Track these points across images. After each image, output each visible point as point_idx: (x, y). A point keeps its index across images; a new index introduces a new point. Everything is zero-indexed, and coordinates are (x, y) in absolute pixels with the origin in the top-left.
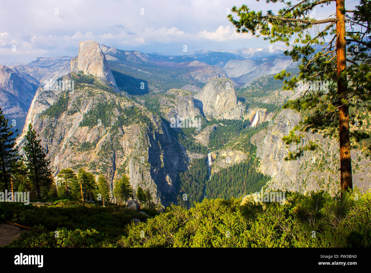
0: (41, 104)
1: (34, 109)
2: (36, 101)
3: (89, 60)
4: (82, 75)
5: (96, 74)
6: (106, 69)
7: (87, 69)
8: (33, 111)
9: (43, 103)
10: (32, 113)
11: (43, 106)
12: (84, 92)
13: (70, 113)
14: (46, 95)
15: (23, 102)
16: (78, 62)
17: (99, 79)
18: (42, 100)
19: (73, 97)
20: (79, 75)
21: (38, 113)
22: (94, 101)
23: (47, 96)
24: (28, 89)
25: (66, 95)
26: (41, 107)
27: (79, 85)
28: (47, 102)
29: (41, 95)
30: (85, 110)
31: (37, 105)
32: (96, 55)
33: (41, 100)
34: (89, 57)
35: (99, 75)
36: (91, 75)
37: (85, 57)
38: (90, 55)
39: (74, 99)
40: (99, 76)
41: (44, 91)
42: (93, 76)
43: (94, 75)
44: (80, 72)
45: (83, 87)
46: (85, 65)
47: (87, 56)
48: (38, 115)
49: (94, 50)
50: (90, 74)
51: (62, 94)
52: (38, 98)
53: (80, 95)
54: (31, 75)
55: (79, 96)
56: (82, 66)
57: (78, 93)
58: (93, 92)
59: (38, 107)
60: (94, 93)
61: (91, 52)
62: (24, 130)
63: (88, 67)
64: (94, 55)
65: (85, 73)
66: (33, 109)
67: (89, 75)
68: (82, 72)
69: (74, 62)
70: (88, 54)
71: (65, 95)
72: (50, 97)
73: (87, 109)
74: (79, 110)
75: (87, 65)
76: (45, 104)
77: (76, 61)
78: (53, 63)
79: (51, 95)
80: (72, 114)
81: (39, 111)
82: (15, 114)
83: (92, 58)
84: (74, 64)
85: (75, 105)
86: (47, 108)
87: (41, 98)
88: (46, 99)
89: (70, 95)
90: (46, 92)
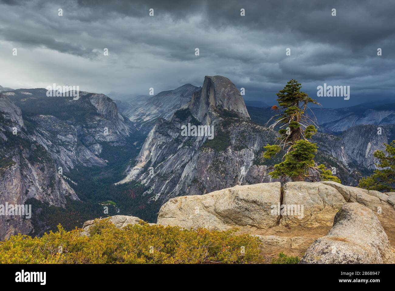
0: (161, 135)
1: (154, 140)
2: (156, 131)
7: (227, 103)
9: (163, 134)
10: (150, 143)
11: (164, 137)
14: (166, 127)
18: (163, 131)
20: (220, 109)
21: (158, 144)
22: (262, 138)
23: (168, 128)
26: (161, 138)
28: (168, 134)
29: (161, 126)
30: (253, 146)
31: (158, 136)
33: (161, 131)
34: (226, 92)
38: (227, 90)
41: (165, 123)
43: (236, 110)
50: (232, 109)
52: (158, 128)
55: (241, 131)
56: (221, 100)
58: (256, 128)
59: (158, 138)
63: (228, 101)
64: (232, 90)
65: (226, 108)
68: (222, 106)
69: (196, 96)
72: (171, 128)
73: (256, 146)
75: (226, 100)
76: (165, 136)
77: (198, 95)
80: (239, 149)
81: (159, 142)
82: (115, 142)
83: (230, 93)
84: (195, 98)
85: (239, 139)
86: (167, 139)
87: (161, 129)
88: (167, 131)
90: (167, 124)
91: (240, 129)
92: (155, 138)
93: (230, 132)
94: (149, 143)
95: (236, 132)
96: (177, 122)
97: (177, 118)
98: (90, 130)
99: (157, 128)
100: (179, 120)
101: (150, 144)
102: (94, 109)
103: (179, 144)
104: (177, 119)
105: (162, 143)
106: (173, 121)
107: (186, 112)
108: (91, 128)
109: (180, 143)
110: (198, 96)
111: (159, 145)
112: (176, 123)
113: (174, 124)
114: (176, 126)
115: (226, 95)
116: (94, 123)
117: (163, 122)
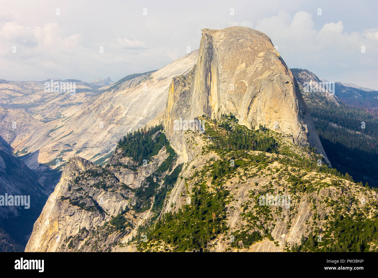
0: (76, 207)
1: (56, 223)
2: (63, 198)
3: (251, 83)
4: (232, 124)
5: (278, 127)
7: (249, 109)
8: (52, 227)
9: (82, 206)
10: (45, 233)
11: (84, 214)
12: (275, 175)
13: (241, 242)
14: (92, 182)
16: (191, 89)
17: (288, 142)
18: (81, 197)
19: (240, 190)
20: (226, 127)
21: (68, 235)
22: (315, 207)
23: (97, 186)
25: (213, 183)
26: (77, 217)
27: (246, 156)
28: (97, 204)
29: (77, 181)
30: (287, 232)
31: (66, 211)
32: (270, 69)
33: (78, 195)
34: (249, 75)
35: (285, 130)
36: (264, 129)
37: (237, 73)
38: (251, 70)
39: (242, 196)
40: (289, 132)
41: (90, 171)
42: (268, 130)
43: (273, 128)
44: (224, 116)
46: (241, 98)
47: (244, 72)
48: (67, 240)
49: (261, 54)
50: (261, 126)
51: (196, 179)
52: (70, 189)
53: (262, 184)
55: (258, 188)
56: (230, 99)
57: (256, 179)
58: (305, 178)
59: (68, 217)
60: (307, 182)
61: (254, 60)
63: (251, 102)
64: (265, 67)
65: (244, 122)
66: (52, 221)
67: (257, 128)
68: (232, 117)
69: (180, 88)
70: (244, 65)
71: (209, 184)
72: (105, 188)
73: (294, 230)
74: (266, 231)
75: (246, 98)
76: (88, 209)
77: (185, 86)
79: (108, 184)
81: (69, 228)
83: (260, 78)
84: (178, 96)
85: (250, 215)
86: (95, 219)
87: (78, 190)
88: (94, 195)
89: (228, 184)
90: (94, 174)
91: (257, 184)
92: (59, 219)
93: (227, 193)
94: (42, 232)
95: (246, 192)
96: (126, 167)
97: (124, 155)
99: (67, 187)
100: (132, 162)
101: (45, 235)
103: (124, 233)
104: (126, 160)
105: (78, 231)
106: (115, 166)
107: (153, 137)
109: (127, 229)
110: (187, 88)
111: (71, 237)
112: (122, 169)
113: (117, 175)
114: (121, 180)
115: (247, 85)
117: (83, 169)
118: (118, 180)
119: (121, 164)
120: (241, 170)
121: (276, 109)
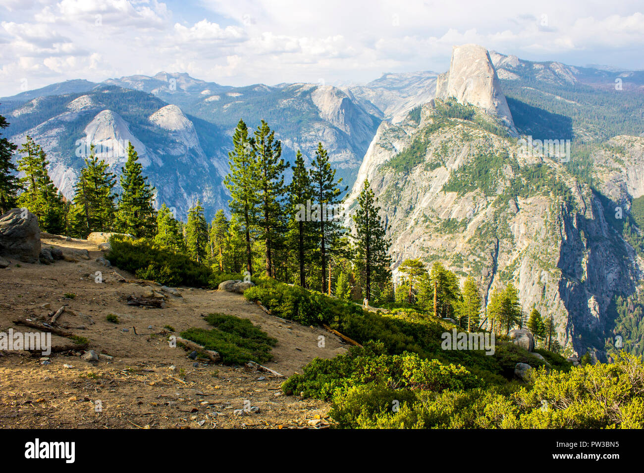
0: (383, 149)
1: (372, 157)
2: (377, 144)
3: (467, 78)
4: (453, 104)
5: (478, 104)
6: (496, 95)
7: (464, 93)
8: (371, 159)
9: (386, 148)
11: (387, 152)
12: (456, 132)
13: (429, 168)
14: (392, 135)
15: (357, 145)
16: (448, 81)
17: (482, 112)
18: (386, 143)
19: (436, 140)
20: (449, 104)
21: (378, 164)
23: (394, 137)
24: (365, 124)
25: (425, 136)
26: (383, 154)
27: (448, 121)
28: (393, 147)
29: (384, 135)
30: (454, 163)
31: (377, 151)
32: (480, 70)
33: (384, 142)
34: (467, 74)
35: (482, 105)
36: (470, 105)
37: (461, 72)
38: (469, 70)
39: (436, 144)
40: (484, 106)
41: (391, 129)
42: (472, 105)
43: (475, 104)
44: (450, 98)
45: (454, 124)
46: (460, 87)
47: (465, 72)
48: (377, 167)
49: (477, 61)
50: (468, 103)
51: (418, 134)
52: (380, 138)
53: (448, 137)
54: (372, 102)
55: (445, 139)
56: (455, 88)
57: (444, 135)
58: (471, 133)
59: (378, 154)
61: (472, 65)
62: (354, 189)
63: (465, 89)
64: (478, 69)
65: (460, 101)
67: (466, 105)
68: (454, 99)
69: (442, 80)
70: (466, 68)
71: (423, 137)
72: (399, 138)
73: (457, 162)
74: (444, 162)
75: (463, 87)
76: (389, 150)
77: (445, 79)
78: (407, 82)
79: (400, 136)
80: (431, 169)
81: (379, 160)
82: (343, 162)
84: (441, 85)
85: (438, 154)
87: (384, 139)
88: (392, 142)
89: (431, 137)
90: (393, 130)
92: (374, 155)
93: (429, 142)
95: (439, 142)
96: (411, 126)
97: (411, 120)
98: (303, 145)
100: (413, 123)
101: (368, 164)
102: (316, 111)
104: (411, 122)
106: (405, 126)
108: (306, 141)
110: (446, 81)
112: (409, 128)
113: (406, 131)
115: (464, 80)
116: (311, 133)
117: (388, 128)
118: (406, 133)
119: (408, 125)
120: (440, 129)
121: (478, 93)
